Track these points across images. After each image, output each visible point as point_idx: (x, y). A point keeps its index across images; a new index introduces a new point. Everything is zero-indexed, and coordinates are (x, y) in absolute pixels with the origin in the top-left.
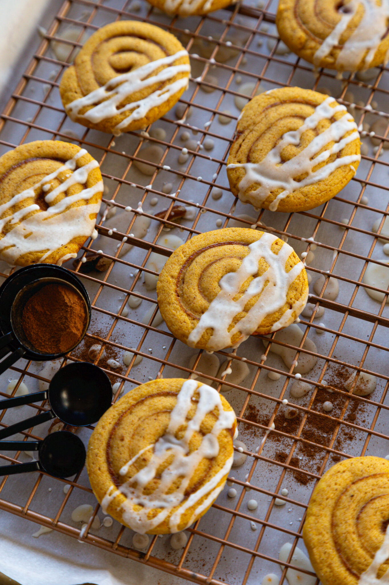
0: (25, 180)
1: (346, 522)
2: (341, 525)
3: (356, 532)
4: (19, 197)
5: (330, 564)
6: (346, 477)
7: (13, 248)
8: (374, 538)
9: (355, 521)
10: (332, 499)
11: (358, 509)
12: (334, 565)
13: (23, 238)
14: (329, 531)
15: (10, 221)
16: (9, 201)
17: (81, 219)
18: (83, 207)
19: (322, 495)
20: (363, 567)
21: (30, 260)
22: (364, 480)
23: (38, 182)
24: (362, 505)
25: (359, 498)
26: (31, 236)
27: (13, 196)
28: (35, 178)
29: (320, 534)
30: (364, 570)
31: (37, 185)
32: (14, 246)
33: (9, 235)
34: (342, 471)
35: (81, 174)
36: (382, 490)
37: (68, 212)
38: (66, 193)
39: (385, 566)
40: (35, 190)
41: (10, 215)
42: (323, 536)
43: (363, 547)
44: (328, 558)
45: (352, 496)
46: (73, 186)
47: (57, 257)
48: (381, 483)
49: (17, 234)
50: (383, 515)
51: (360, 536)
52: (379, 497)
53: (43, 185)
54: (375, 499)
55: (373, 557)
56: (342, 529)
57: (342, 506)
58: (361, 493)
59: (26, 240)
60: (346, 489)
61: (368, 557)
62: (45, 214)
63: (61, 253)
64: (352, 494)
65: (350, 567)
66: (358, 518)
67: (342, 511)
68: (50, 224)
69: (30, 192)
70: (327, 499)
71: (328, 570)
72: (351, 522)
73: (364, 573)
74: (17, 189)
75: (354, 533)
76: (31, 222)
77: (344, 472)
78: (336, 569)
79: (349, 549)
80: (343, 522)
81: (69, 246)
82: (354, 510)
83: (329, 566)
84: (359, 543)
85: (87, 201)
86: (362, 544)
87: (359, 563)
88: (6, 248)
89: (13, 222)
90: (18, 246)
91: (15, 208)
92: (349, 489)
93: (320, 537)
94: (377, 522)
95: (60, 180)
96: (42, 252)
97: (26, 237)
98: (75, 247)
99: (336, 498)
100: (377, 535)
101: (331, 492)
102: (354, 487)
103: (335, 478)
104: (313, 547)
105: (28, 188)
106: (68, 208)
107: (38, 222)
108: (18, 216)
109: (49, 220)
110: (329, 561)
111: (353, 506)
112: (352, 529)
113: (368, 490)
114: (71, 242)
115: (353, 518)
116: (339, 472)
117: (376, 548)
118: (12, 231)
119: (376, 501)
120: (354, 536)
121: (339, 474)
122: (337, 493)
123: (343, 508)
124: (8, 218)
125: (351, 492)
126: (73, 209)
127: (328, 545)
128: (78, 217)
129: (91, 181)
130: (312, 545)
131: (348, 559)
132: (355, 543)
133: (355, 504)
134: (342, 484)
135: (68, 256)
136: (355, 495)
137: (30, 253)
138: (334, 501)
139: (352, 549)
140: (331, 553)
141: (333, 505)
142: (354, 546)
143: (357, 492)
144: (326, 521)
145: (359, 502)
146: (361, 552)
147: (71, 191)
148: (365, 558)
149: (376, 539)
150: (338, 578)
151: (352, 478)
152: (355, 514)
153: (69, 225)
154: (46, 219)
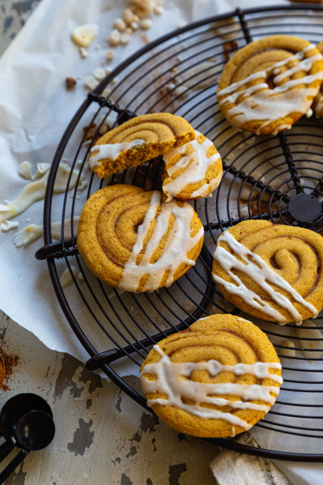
0: (260, 64)
1: (108, 231)
2: (104, 233)
3: (116, 236)
4: (253, 76)
5: (101, 261)
6: (102, 201)
7: (241, 116)
8: (129, 238)
9: (114, 228)
10: (94, 217)
11: (115, 220)
12: (104, 262)
13: (250, 109)
14: (96, 239)
15: (243, 94)
16: (245, 79)
17: (299, 99)
18: (303, 90)
19: (86, 216)
20: (126, 259)
21: (253, 126)
22: (116, 200)
23: (270, 66)
24: (117, 216)
25: (114, 213)
26: (257, 108)
27: (249, 75)
28: (269, 64)
29: (90, 242)
30: (126, 261)
31: (269, 69)
32: (242, 114)
33: (240, 105)
34: (98, 197)
35: (306, 64)
36: (130, 204)
37: (290, 92)
38: (291, 77)
39: (141, 255)
40: (267, 73)
41: (243, 90)
42: (92, 243)
43: (122, 245)
44: (98, 258)
45: (109, 212)
46: (298, 72)
47: (274, 126)
48: (128, 200)
49: (246, 105)
50: (134, 221)
51: (119, 238)
52: (128, 209)
53: (274, 69)
54: (125, 211)
55: (131, 251)
56: (105, 236)
57: (102, 220)
58: (114, 209)
59: (253, 110)
60: (104, 209)
61: (127, 251)
62: (271, 92)
63: (278, 123)
64: (109, 211)
65: (116, 261)
66: (115, 227)
67: (103, 224)
68: (273, 100)
69: (263, 74)
70: (91, 218)
71: (100, 266)
72: (111, 229)
73: (126, 263)
74: (254, 70)
75: (114, 237)
76: (259, 97)
77: (100, 197)
78: (106, 264)
79: (113, 248)
80: (105, 231)
81: (285, 119)
82: (112, 221)
83: (101, 263)
84: (119, 243)
85: (307, 86)
86: (122, 243)
87: (122, 257)
88: (236, 115)
89: (245, 95)
90: (245, 114)
91: (248, 85)
92: (105, 208)
93: (90, 244)
94: (130, 226)
95: (288, 66)
96: (263, 121)
97: (253, 108)
98: (291, 120)
99: (97, 216)
100: (131, 235)
101: (92, 212)
102: (109, 206)
103: (94, 202)
104: (86, 252)
105: (261, 70)
106: (290, 89)
107: (264, 97)
108: (249, 91)
109: (274, 97)
110: (100, 260)
111: (111, 219)
112: (112, 234)
113: (120, 206)
114: (288, 116)
115: (112, 227)
116: (96, 198)
117: (133, 244)
118: (243, 102)
119: (127, 212)
120: (115, 239)
121: (97, 200)
122: (98, 212)
123: (104, 221)
124: (241, 92)
125: (107, 210)
126: (295, 90)
127: (97, 249)
128: (297, 97)
129: (314, 70)
130: (85, 251)
131: (113, 256)
132: (117, 243)
133: (112, 216)
134: (100, 206)
135: (283, 127)
136: (111, 211)
137: (254, 121)
138: (96, 218)
139: (115, 248)
140: (100, 254)
141: (96, 221)
142: (116, 246)
143: (111, 208)
144: (92, 233)
145: (114, 215)
146: (122, 248)
147: (296, 76)
148: (125, 252)
149: (132, 237)
150: (108, 270)
151: (106, 201)
152: (113, 224)
153: (289, 103)
154: (271, 96)
